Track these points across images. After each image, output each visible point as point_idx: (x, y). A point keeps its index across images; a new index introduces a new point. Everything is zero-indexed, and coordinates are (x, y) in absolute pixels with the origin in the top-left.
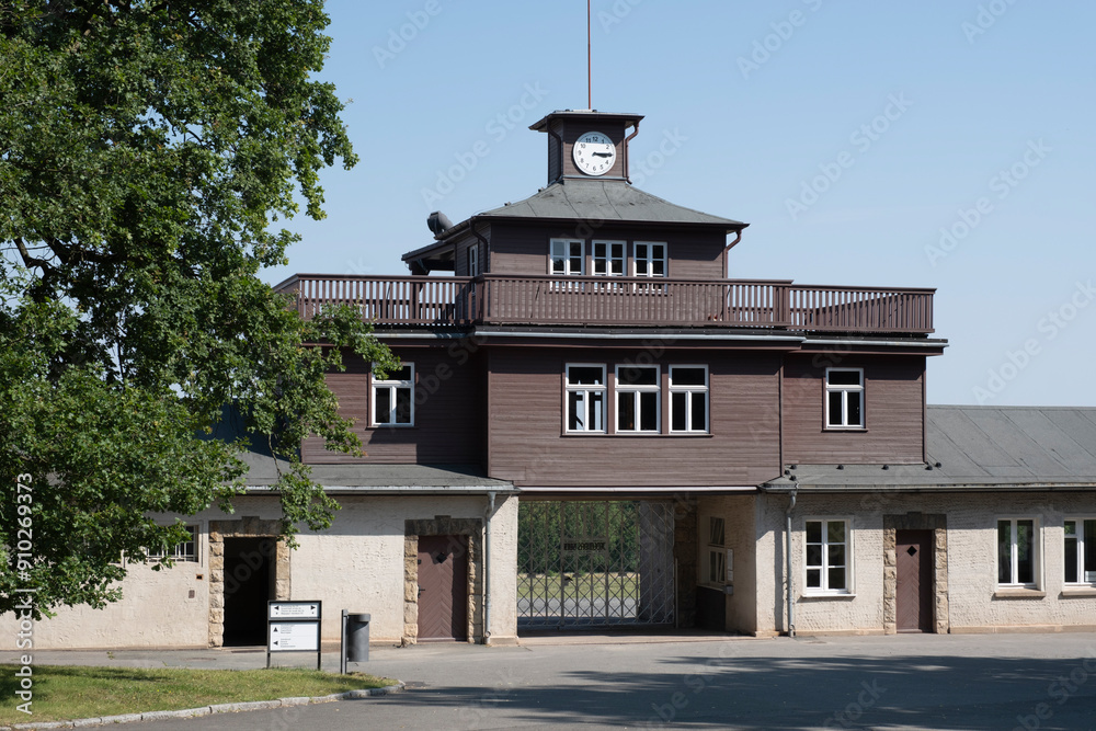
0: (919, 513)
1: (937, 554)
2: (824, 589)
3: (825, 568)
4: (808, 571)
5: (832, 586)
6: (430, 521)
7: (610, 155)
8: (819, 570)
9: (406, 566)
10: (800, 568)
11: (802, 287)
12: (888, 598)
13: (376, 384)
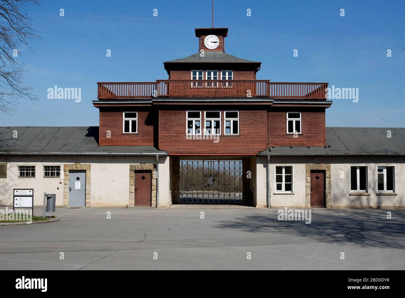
1: (326, 179)
2: (283, 191)
3: (283, 184)
4: (277, 184)
5: (286, 190)
7: (217, 42)
10: (274, 183)
11: (274, 83)
12: (307, 195)
13: (125, 119)
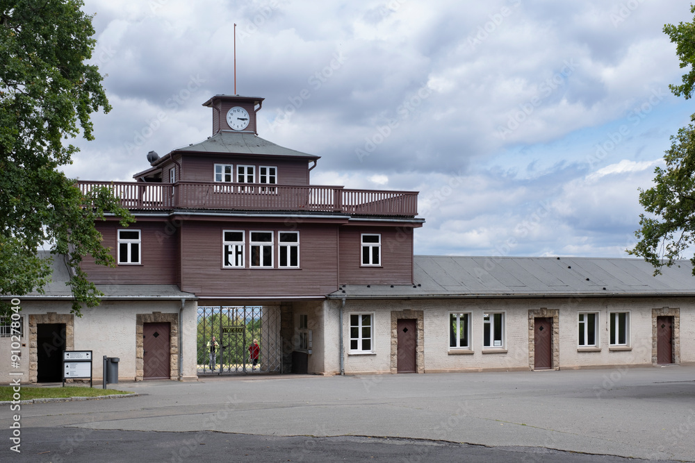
0: (409, 310)
1: (418, 332)
2: (360, 350)
3: (360, 340)
4: (352, 341)
5: (364, 348)
6: (149, 315)
7: (246, 119)
8: (357, 341)
9: (137, 339)
10: (348, 339)
11: (349, 191)
12: (392, 355)
13: (120, 241)
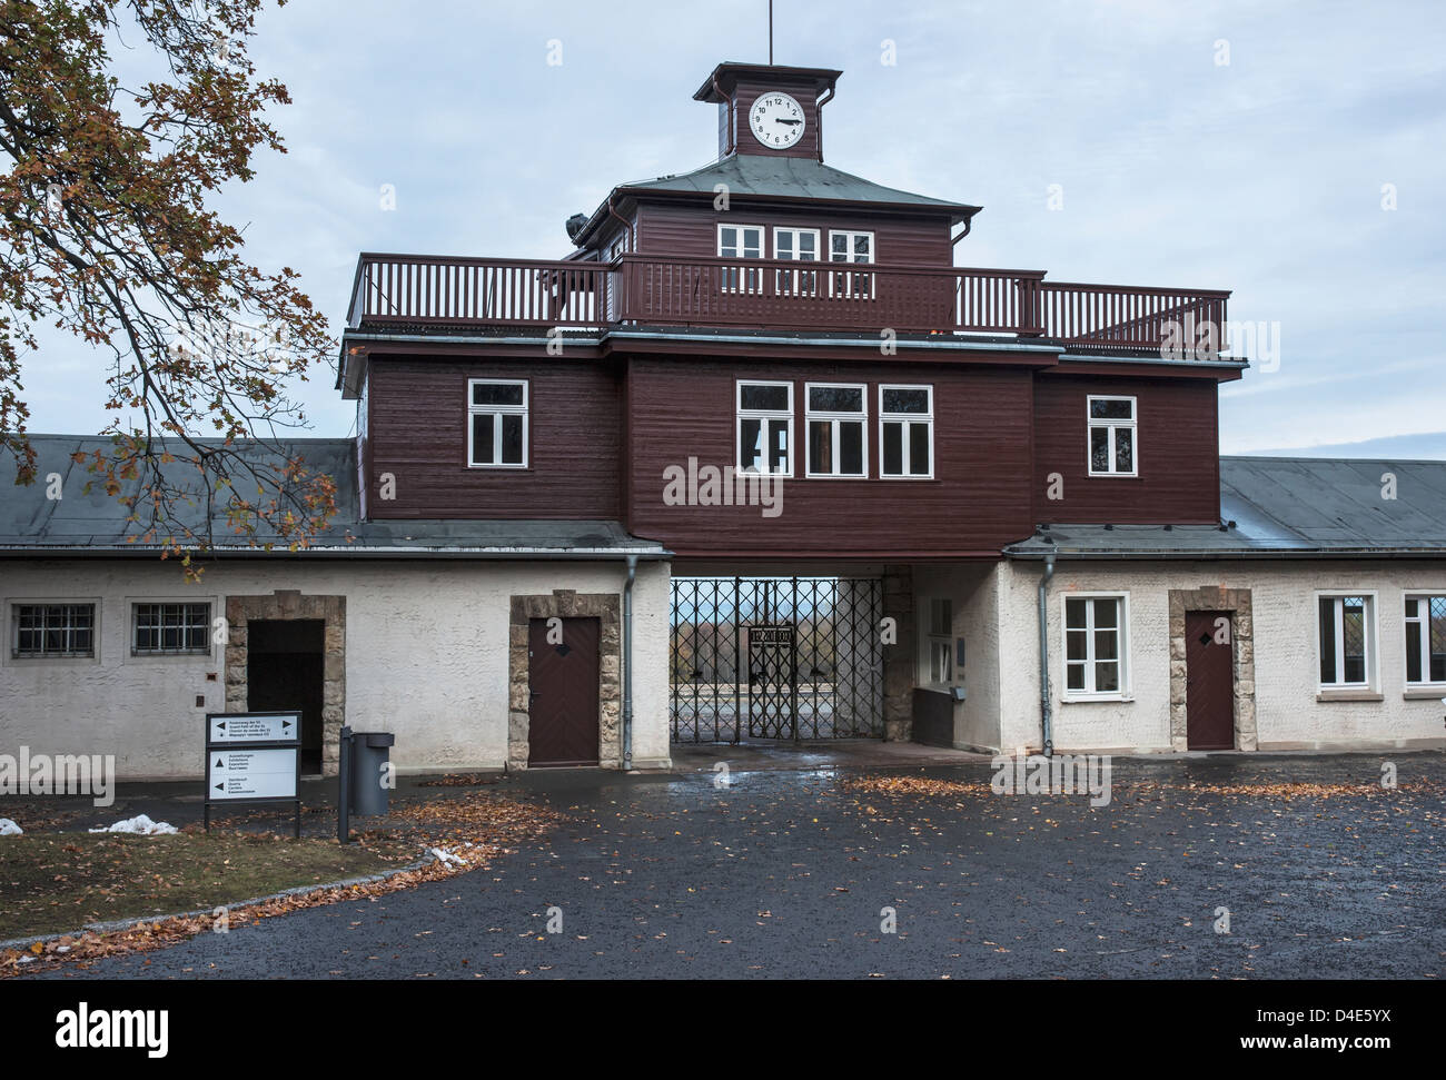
0: (1216, 587)
2: (1090, 690)
3: (1090, 665)
5: (1101, 685)
6: (545, 599)
7: (798, 122)
8: (1082, 667)
9: (512, 661)
10: (1059, 664)
11: (1055, 287)
12: (1175, 704)
13: (474, 409)
